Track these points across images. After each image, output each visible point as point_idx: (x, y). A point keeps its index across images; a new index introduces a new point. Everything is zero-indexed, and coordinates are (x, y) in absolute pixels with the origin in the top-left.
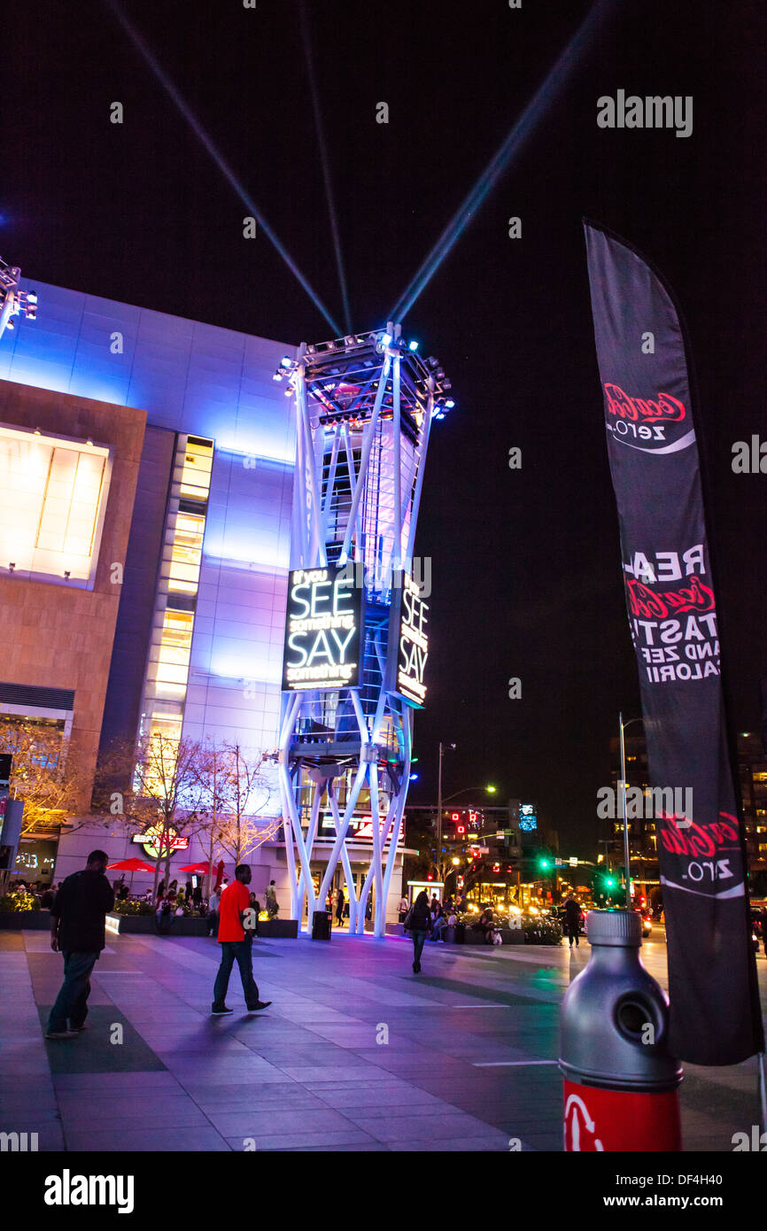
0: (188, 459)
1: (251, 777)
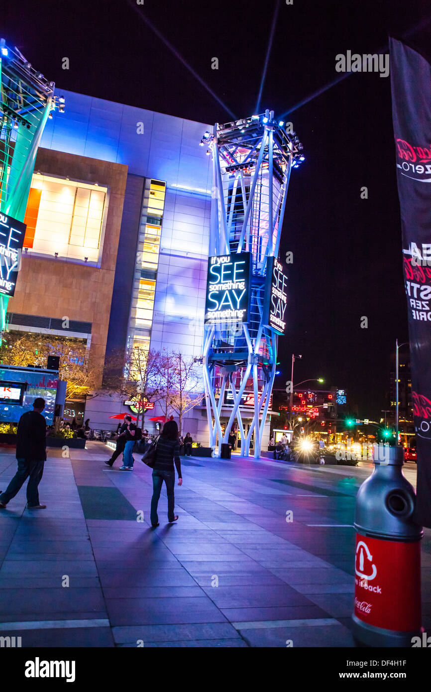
0: (151, 193)
1: (187, 371)
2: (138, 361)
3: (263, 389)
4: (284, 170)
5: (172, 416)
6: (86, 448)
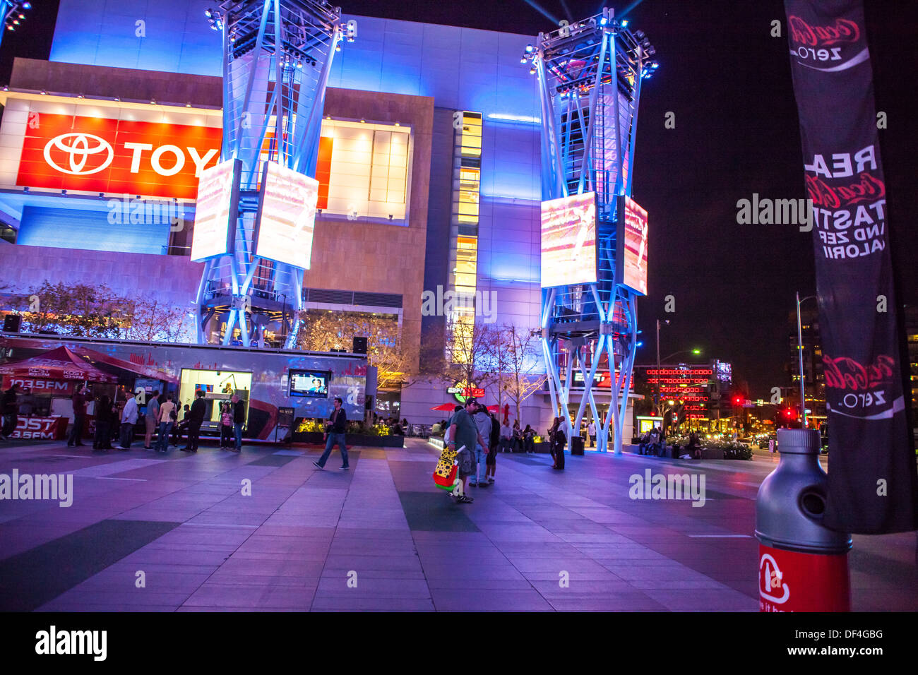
0: (465, 129)
1: (523, 347)
2: (461, 339)
3: (621, 366)
4: (632, 83)
5: (507, 405)
6: (404, 447)
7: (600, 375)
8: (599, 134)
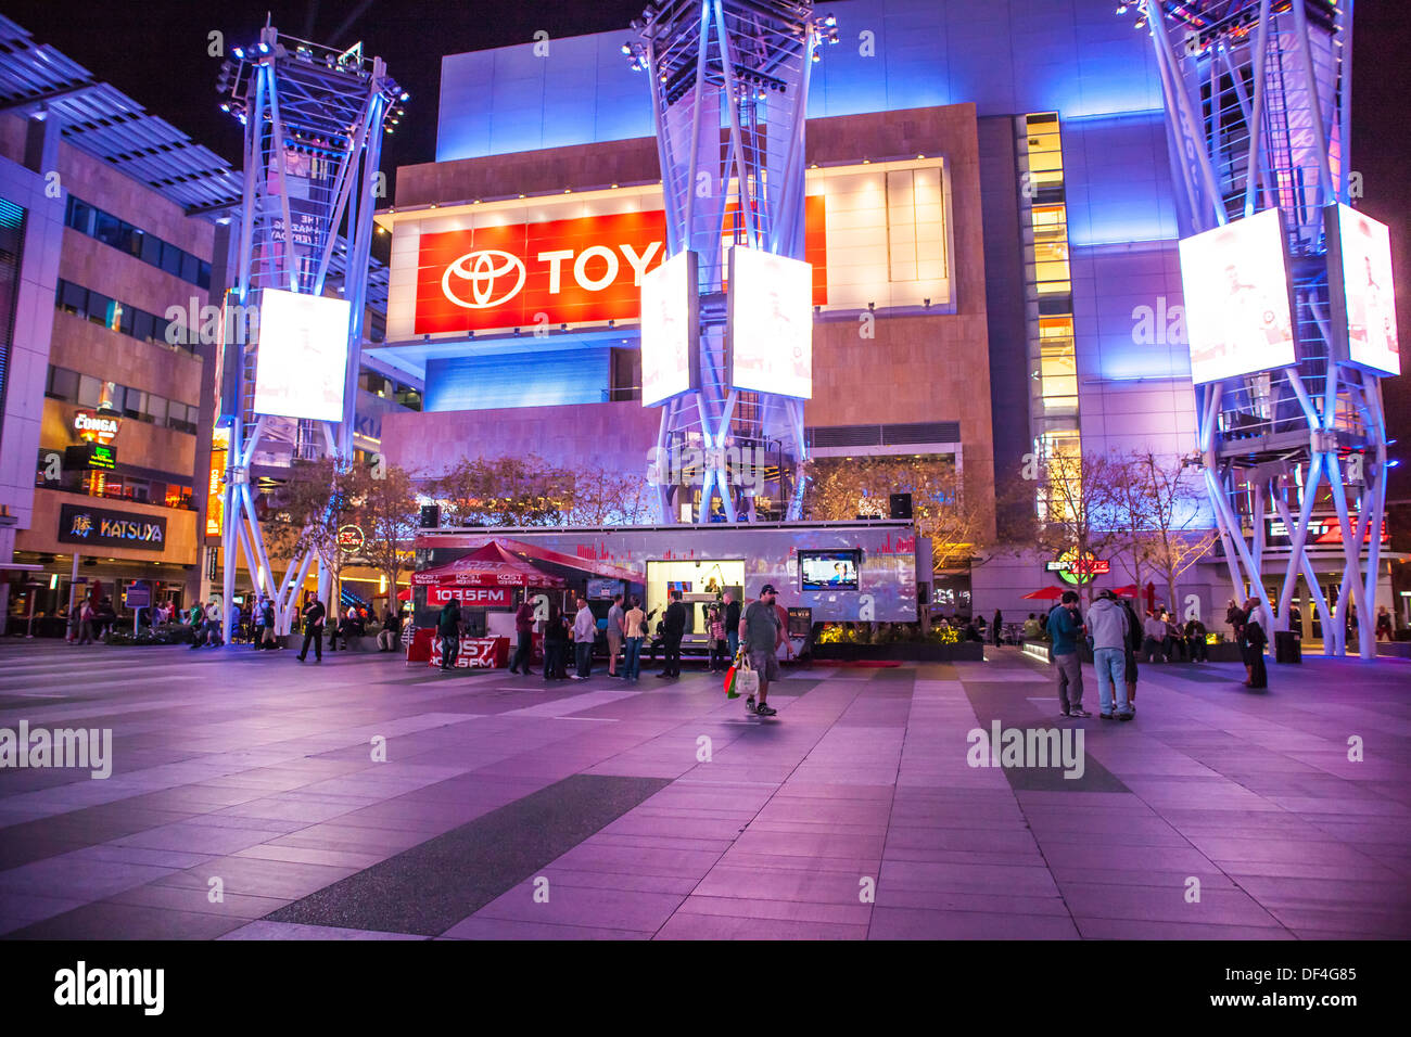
0: (1031, 143)
1: (1171, 487)
2: (1062, 482)
3: (1358, 505)
5: (1151, 584)
6: (985, 659)
7: (1319, 523)
8: (1275, 106)
